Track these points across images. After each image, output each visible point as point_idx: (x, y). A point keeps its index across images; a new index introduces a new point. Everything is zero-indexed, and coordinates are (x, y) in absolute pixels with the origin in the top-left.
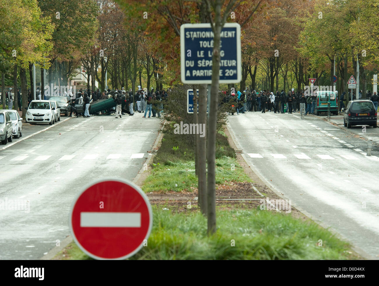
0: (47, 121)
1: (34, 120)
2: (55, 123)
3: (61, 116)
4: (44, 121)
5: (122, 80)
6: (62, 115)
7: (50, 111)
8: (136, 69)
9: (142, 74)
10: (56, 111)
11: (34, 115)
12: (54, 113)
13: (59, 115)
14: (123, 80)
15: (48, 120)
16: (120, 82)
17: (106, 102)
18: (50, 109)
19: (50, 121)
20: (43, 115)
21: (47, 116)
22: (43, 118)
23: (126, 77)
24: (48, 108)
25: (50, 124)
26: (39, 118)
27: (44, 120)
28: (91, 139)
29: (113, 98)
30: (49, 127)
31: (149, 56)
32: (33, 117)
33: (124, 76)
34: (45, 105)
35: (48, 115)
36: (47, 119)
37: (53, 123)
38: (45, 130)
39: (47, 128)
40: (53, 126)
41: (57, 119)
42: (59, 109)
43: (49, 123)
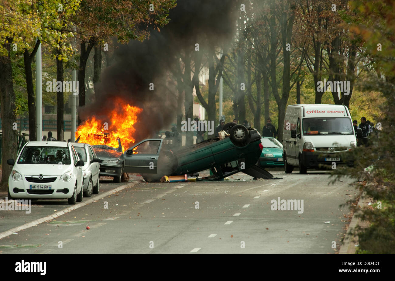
0: (62, 194)
1: (29, 191)
2: (83, 198)
3: (101, 182)
4: (55, 194)
5: (256, 102)
6: (104, 178)
7: (70, 169)
8: (287, 77)
9: (303, 89)
10: (87, 169)
11: (29, 179)
12: (80, 173)
13: (95, 179)
14: (258, 102)
15: (66, 191)
16: (251, 105)
17: (214, 149)
18: (69, 163)
19: (70, 194)
20: (53, 180)
21: (62, 181)
22: (54, 185)
23: (266, 95)
24: (67, 162)
25: (71, 201)
26: (42, 186)
27: (55, 192)
28: (166, 243)
29: (232, 138)
30: (66, 211)
31: (319, 44)
32: (27, 185)
33: (262, 91)
34: (60, 154)
35: (66, 179)
36: (62, 188)
37: (79, 200)
38: (55, 216)
39: (61, 213)
40: (77, 206)
41: (90, 189)
42: (97, 164)
43: (69, 199)
